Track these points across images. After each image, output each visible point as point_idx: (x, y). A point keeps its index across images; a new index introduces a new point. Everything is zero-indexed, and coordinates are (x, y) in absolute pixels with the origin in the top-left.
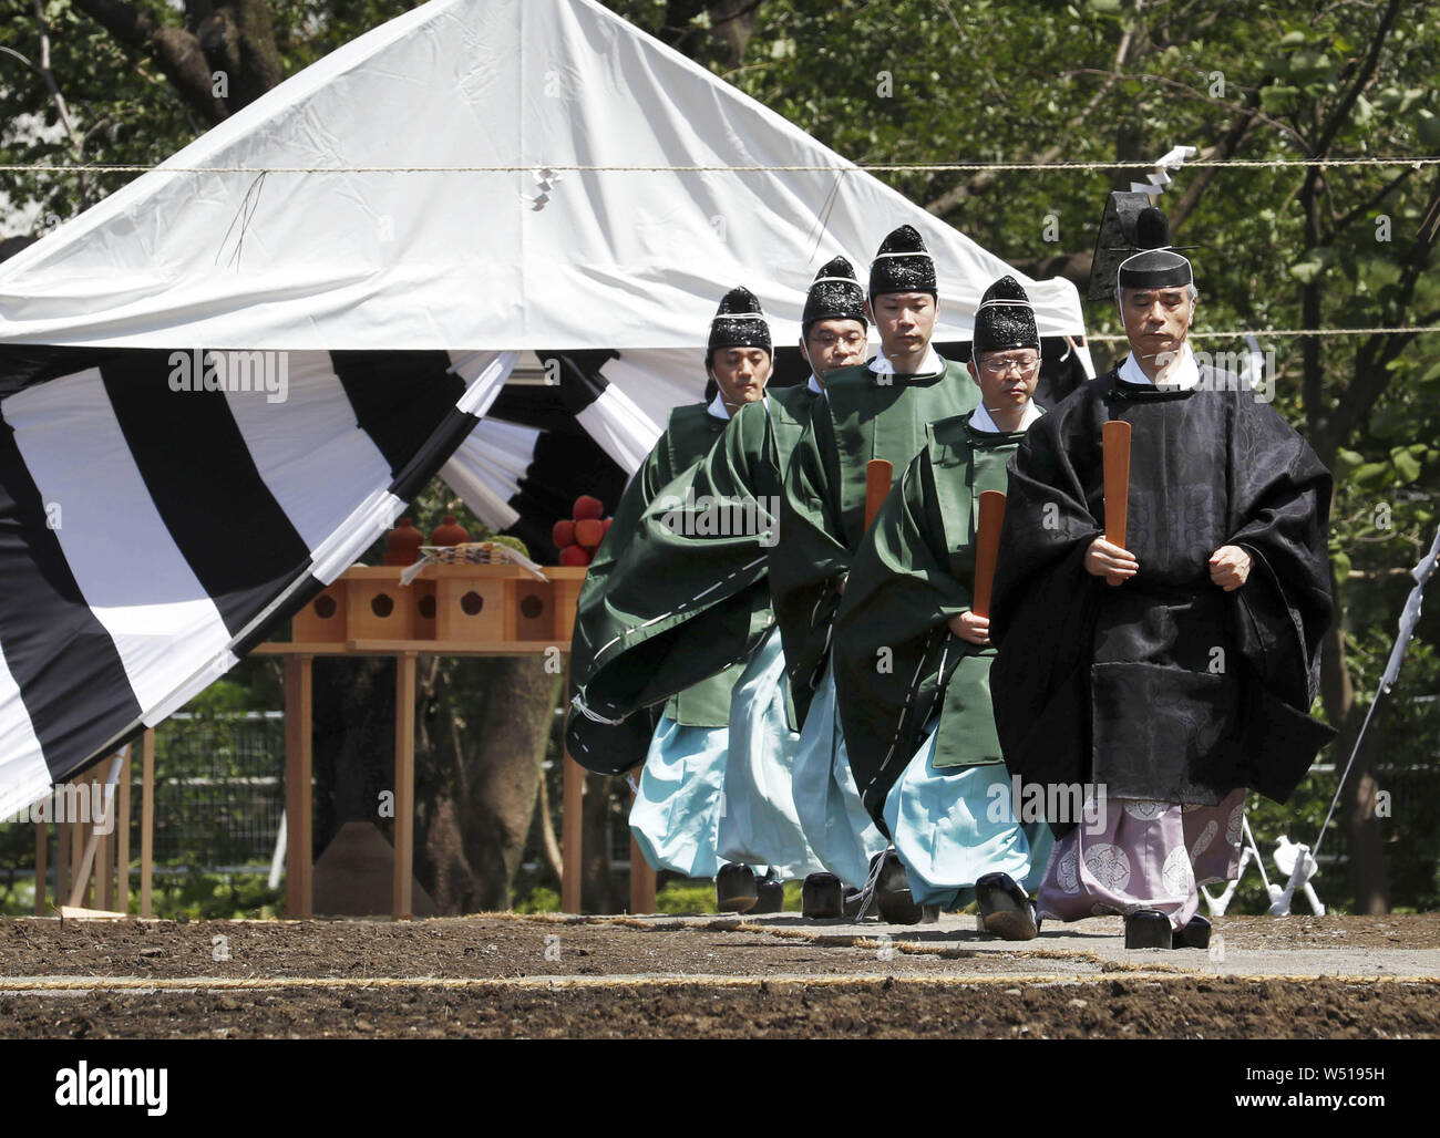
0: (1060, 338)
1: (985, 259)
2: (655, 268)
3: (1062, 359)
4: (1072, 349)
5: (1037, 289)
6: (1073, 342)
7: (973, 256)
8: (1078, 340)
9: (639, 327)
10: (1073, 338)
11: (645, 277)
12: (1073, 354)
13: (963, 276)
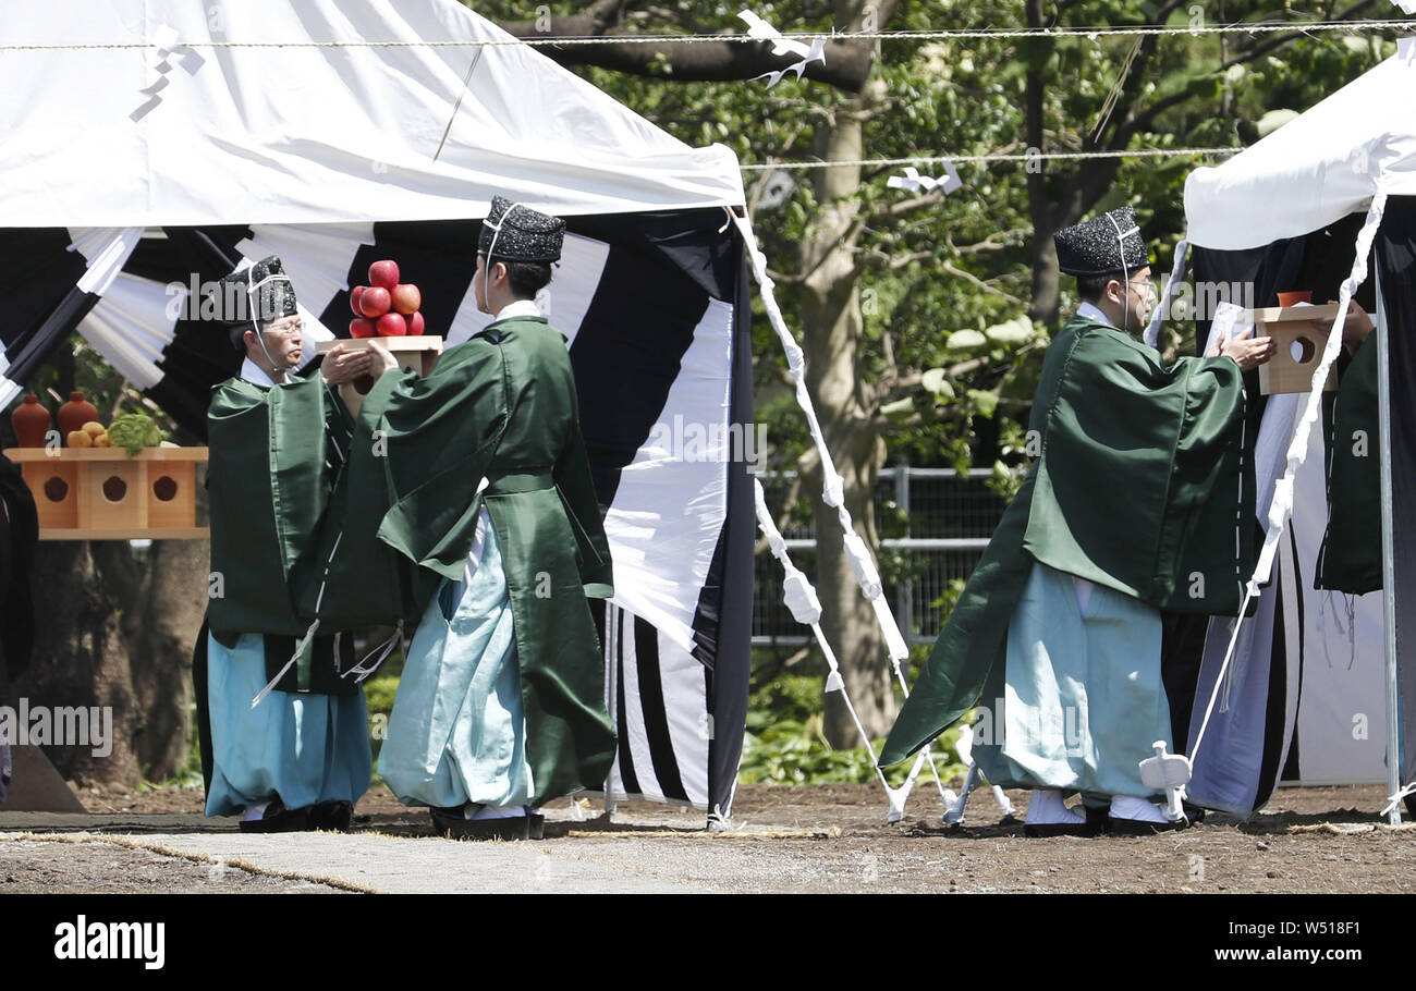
0: (720, 208)
1: (639, 126)
2: (288, 138)
3: (721, 231)
4: (732, 219)
5: (694, 157)
6: (733, 213)
7: (627, 122)
8: (739, 212)
9: (271, 201)
10: (733, 207)
11: (278, 146)
12: (733, 223)
13: (614, 143)
